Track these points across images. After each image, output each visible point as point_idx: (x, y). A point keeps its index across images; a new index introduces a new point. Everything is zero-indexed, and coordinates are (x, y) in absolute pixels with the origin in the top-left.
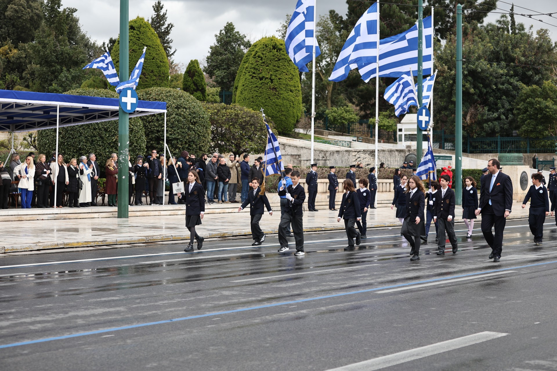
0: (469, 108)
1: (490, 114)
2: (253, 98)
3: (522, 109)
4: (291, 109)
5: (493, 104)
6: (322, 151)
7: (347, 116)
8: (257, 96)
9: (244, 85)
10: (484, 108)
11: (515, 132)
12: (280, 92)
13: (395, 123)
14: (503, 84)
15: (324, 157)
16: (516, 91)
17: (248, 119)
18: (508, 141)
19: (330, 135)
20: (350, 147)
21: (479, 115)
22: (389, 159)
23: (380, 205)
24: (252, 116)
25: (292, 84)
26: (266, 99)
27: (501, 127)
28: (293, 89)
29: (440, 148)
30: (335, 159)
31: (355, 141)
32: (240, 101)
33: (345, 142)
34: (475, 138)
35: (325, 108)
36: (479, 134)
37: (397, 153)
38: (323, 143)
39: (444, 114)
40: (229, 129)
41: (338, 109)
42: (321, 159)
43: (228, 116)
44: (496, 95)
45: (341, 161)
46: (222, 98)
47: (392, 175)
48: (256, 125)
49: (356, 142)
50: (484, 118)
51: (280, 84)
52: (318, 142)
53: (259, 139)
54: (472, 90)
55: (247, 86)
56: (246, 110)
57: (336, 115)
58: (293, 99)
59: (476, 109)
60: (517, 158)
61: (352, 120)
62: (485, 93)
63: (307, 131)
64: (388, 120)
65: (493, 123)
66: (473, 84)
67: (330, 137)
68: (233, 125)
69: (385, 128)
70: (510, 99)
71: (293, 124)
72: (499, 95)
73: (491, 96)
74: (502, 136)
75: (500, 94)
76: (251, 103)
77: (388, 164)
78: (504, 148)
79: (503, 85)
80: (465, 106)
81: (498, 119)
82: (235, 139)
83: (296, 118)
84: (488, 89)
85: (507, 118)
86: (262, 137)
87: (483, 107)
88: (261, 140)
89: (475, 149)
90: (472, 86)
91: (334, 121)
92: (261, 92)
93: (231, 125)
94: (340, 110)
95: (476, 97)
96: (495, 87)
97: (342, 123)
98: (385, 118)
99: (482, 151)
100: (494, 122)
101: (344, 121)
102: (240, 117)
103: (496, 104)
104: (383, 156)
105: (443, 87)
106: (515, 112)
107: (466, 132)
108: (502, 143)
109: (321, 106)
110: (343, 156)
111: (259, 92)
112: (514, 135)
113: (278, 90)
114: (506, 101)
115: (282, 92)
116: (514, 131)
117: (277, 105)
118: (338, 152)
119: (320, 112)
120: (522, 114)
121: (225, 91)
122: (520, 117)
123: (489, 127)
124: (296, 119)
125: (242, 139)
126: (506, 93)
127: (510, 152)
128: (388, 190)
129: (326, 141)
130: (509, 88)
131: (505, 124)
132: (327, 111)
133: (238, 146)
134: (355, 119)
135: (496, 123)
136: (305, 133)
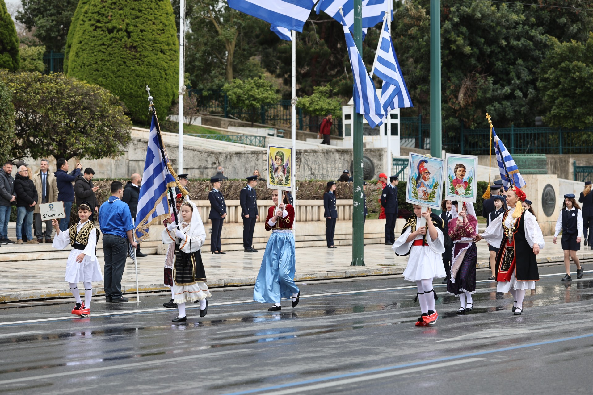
0: (462, 79)
1: (497, 89)
2: (96, 63)
3: (552, 80)
4: (163, 81)
5: (502, 72)
6: (212, 153)
7: (258, 93)
8: (103, 60)
9: (81, 42)
10: (486, 80)
11: (539, 119)
12: (142, 54)
13: (340, 105)
14: (518, 38)
15: (215, 163)
16: (539, 50)
17: (79, 98)
18: (527, 134)
19: (232, 125)
20: (264, 146)
21: (478, 90)
22: (325, 165)
23: (301, 244)
24: (87, 94)
25: (164, 40)
26: (120, 65)
27: (515, 111)
28: (166, 47)
29: (417, 146)
30: (233, 167)
31: (273, 135)
32: (76, 69)
33: (256, 137)
34: (472, 130)
35: (223, 80)
36: (480, 123)
37: (337, 156)
38: (217, 139)
39: (421, 89)
40: (47, 116)
41: (244, 82)
42: (210, 166)
43: (44, 93)
44: (508, 57)
45: (243, 170)
46: (49, 64)
47: (322, 192)
48: (93, 109)
49: (275, 137)
50: (488, 96)
51: (143, 40)
52: (209, 138)
53: (98, 132)
54: (468, 49)
55: (87, 44)
56: (75, 83)
57: (242, 92)
58: (165, 65)
59: (475, 81)
60: (536, 163)
61: (268, 101)
62: (489, 53)
63: (191, 119)
64: (328, 100)
65: (502, 104)
66: (469, 39)
67: (231, 129)
68: (53, 109)
69: (323, 113)
70: (530, 63)
71: (166, 108)
72: (513, 57)
73: (498, 60)
74: (517, 125)
75: (514, 54)
76: (94, 73)
77: (323, 174)
78: (521, 146)
79: (519, 40)
80: (456, 77)
81: (510, 97)
82: (57, 134)
83: (172, 97)
84: (494, 47)
85: (525, 95)
86: (104, 130)
87: (486, 77)
88: (103, 135)
89: (474, 148)
90: (467, 42)
91: (238, 102)
92: (110, 54)
93: (49, 109)
94: (248, 84)
95: (473, 61)
96: (505, 43)
97: (252, 105)
98: (323, 97)
99: (484, 151)
100: (503, 102)
101: (254, 103)
102: (66, 96)
103: (508, 73)
104: (315, 161)
105: (419, 45)
106: (540, 84)
107: (457, 120)
108: (517, 137)
109: (217, 77)
110: (247, 162)
111: (107, 53)
112: (537, 123)
113: (139, 50)
114: (523, 68)
115: (146, 53)
116: (537, 118)
117: (138, 76)
118: (238, 154)
119: (214, 87)
120: (552, 88)
121: (54, 52)
122: (548, 93)
123: (495, 110)
124: (170, 100)
125: (68, 133)
126: (524, 53)
127: (531, 152)
128: (316, 217)
129: (223, 137)
130: (529, 45)
131: (522, 106)
132: (226, 85)
133: (62, 145)
134: (272, 99)
135: (507, 103)
136: (188, 123)
